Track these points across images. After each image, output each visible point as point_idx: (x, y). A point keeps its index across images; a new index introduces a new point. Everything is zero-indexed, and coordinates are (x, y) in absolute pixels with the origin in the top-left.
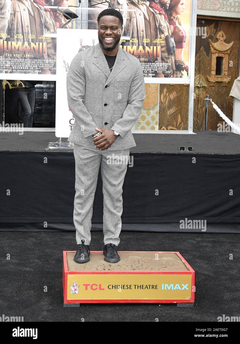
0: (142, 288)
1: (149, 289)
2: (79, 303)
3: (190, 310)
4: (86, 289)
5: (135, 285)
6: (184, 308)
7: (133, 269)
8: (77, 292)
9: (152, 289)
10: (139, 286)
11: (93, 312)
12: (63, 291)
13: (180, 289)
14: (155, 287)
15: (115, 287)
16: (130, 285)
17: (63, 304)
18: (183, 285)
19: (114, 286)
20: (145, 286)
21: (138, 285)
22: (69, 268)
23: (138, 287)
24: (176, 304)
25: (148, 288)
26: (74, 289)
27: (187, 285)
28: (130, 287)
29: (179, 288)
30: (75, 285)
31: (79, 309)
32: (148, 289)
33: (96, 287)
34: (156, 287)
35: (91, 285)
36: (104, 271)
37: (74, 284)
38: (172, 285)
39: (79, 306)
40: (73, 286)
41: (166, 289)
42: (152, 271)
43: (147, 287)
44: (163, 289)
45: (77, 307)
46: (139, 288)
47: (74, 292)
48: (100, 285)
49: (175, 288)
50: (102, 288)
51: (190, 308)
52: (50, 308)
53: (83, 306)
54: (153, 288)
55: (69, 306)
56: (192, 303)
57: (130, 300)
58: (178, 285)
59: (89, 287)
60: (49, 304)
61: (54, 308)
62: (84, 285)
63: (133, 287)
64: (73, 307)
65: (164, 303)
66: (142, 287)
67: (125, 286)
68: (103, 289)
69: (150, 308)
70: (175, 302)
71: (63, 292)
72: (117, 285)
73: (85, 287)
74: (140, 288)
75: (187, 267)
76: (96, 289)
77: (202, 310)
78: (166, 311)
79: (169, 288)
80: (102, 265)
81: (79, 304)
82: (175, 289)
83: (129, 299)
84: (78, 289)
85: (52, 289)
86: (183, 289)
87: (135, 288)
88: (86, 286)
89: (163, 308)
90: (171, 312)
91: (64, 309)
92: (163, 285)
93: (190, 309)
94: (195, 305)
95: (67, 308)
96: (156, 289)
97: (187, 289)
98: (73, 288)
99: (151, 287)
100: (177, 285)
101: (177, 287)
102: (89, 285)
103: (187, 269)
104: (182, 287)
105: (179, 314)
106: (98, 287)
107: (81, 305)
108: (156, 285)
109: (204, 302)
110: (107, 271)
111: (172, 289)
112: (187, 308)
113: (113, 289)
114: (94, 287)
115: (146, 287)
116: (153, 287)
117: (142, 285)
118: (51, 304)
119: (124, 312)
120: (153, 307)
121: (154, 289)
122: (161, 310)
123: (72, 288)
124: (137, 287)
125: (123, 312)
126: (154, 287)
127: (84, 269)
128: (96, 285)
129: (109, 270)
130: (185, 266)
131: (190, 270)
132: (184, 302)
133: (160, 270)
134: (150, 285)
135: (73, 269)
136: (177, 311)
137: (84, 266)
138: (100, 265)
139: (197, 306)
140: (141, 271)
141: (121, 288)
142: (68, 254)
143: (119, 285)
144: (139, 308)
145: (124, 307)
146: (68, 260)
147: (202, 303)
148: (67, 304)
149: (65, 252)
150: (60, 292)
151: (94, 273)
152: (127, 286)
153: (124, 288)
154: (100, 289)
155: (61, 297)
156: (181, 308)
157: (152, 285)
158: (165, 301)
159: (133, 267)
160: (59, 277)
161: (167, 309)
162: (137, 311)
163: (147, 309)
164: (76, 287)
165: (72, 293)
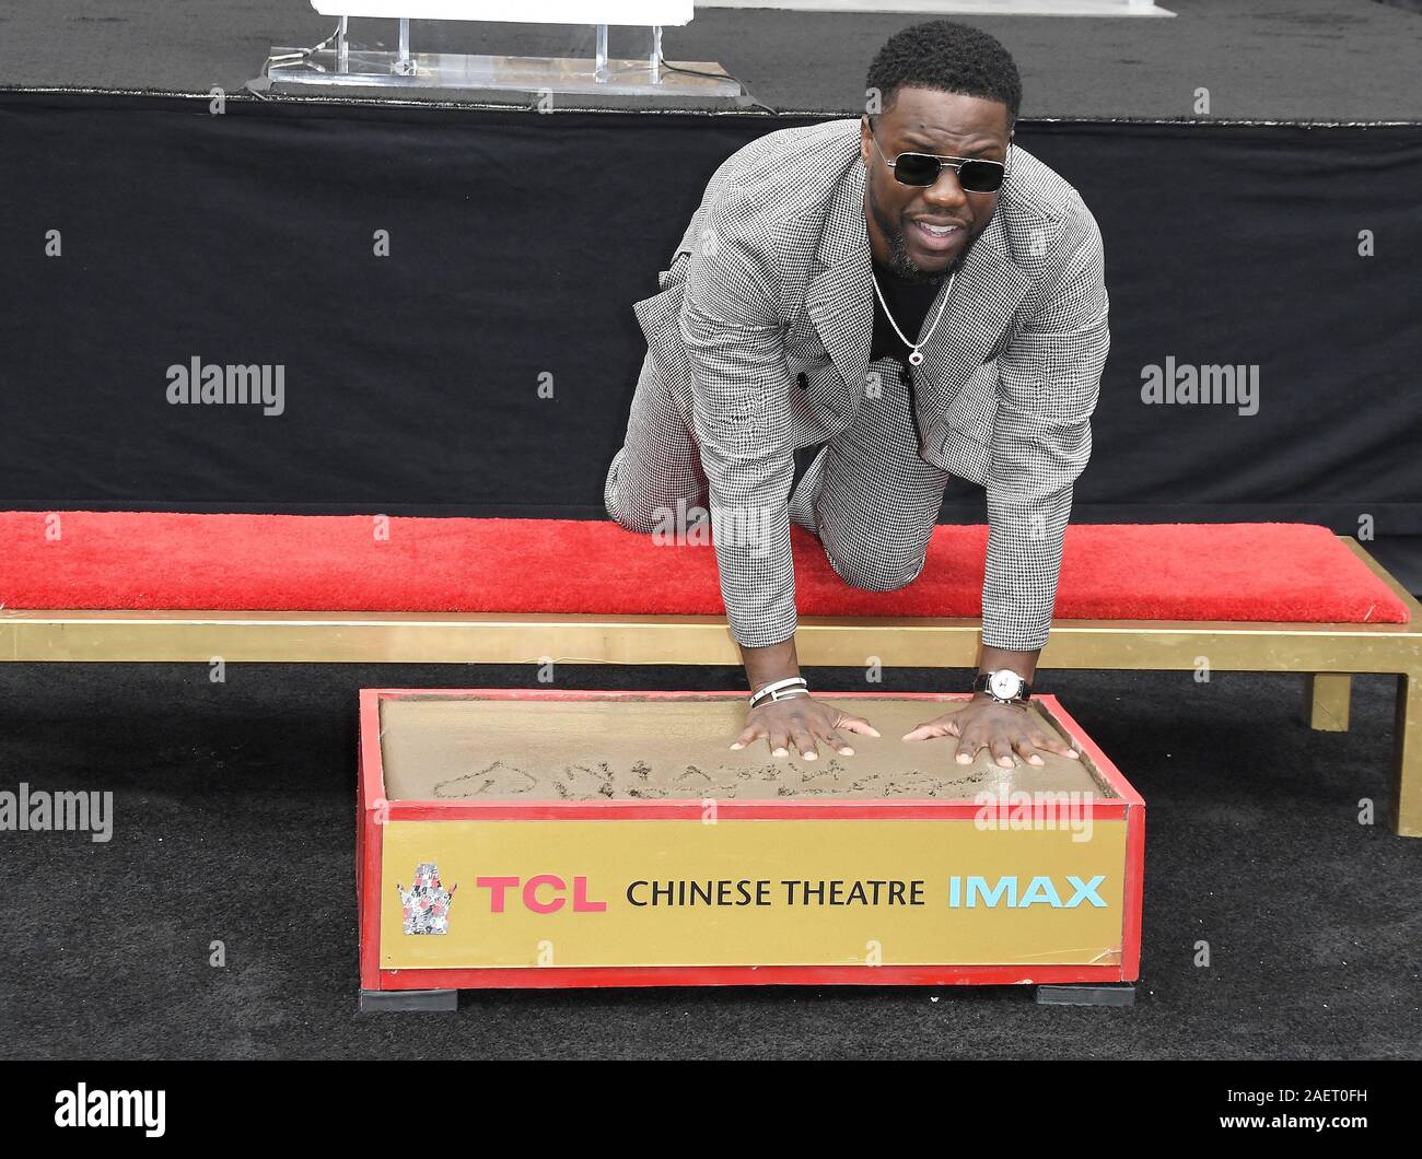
0: (832, 902)
1: (876, 902)
2: (452, 986)
3: (1110, 1025)
4: (498, 905)
5: (791, 884)
6: (1079, 1011)
7: (781, 792)
8: (439, 923)
9: (891, 902)
10: (814, 886)
11: (538, 1037)
12: (356, 924)
13: (1056, 902)
14: (906, 895)
15: (670, 892)
16: (759, 884)
17: (358, 997)
18: (1075, 880)
19: (663, 887)
20: (846, 889)
21: (807, 884)
22: (390, 782)
23: (807, 892)
24: (1029, 993)
25: (869, 896)
26: (423, 904)
27: (1097, 880)
28: (760, 892)
29: (1053, 898)
30: (429, 884)
31: (456, 1021)
32: (865, 902)
33: (559, 894)
34: (914, 892)
35: (523, 882)
36: (603, 802)
37: (425, 877)
38: (1010, 881)
39: (454, 1009)
40: (417, 888)
41: (971, 902)
42: (893, 801)
43: (862, 896)
44: (955, 901)
45: (438, 1014)
46: (814, 898)
47: (421, 925)
48: (580, 883)
49: (1030, 896)
50: (590, 898)
51: (1115, 1014)
52: (277, 1018)
53: (476, 1008)
54: (895, 897)
55: (392, 1007)
56: (1125, 984)
57: (759, 968)
58: (1046, 881)
59: (513, 896)
60: (273, 998)
61: (302, 1016)
62: (482, 882)
63: (777, 893)
64: (418, 1015)
65: (958, 983)
66: (833, 892)
67: (732, 888)
68: (601, 907)
69: (875, 1016)
70: (1028, 982)
71: (357, 931)
72: (682, 884)
73: (487, 892)
74: (821, 902)
75: (1103, 775)
76: (558, 904)
77: (1185, 1023)
78: (973, 1031)
79: (991, 899)
80: (595, 768)
81: (455, 997)
82: (1025, 903)
83: (756, 963)
84: (447, 908)
85: (292, 914)
86: (1074, 902)
87: (790, 902)
88: (497, 887)
89: (953, 1014)
90: (999, 1038)
91: (363, 1022)
92: (955, 881)
93: (1113, 1017)
94: (1142, 996)
95: (380, 1017)
96: (913, 902)
97: (1098, 901)
98: (415, 900)
99: (884, 891)
100: (1037, 881)
101: (1041, 890)
102: (514, 882)
103: (1102, 787)
104: (1066, 891)
105: (1049, 1046)
106: (568, 895)
107: (467, 997)
108: (914, 884)
109: (1196, 981)
110: (622, 799)
111: (1012, 902)
112: (1094, 1011)
113: (655, 903)
114: (545, 894)
115: (857, 893)
116: (899, 894)
117: (833, 884)
118: (281, 998)
119: (724, 1036)
120: (898, 1006)
121: (903, 902)
122: (939, 1025)
123: (409, 900)
124: (799, 891)
125: (717, 1040)
126: (904, 893)
127: (481, 790)
128: (558, 884)
129: (633, 793)
130: (1092, 773)
131: (1115, 795)
132: (1082, 978)
133: (936, 792)
134: (876, 884)
135: (415, 792)
136: (1035, 1031)
137: (488, 776)
138: (581, 768)
139: (1152, 1004)
140: (826, 800)
141: (708, 901)
142: (391, 708)
143: (693, 884)
144: (810, 1017)
145: (724, 1010)
146: (389, 743)
147: (1184, 983)
148: (381, 993)
149: (368, 698)
150: (336, 926)
151: (541, 813)
152: (744, 886)
153: (720, 902)
154: (581, 905)
155: (347, 955)
156: (1060, 1015)
157: (892, 884)
158: (964, 976)
159: (778, 777)
160: (336, 842)
161: (975, 1021)
162: (798, 1032)
163: (857, 1020)
164: (436, 896)
165: (410, 932)
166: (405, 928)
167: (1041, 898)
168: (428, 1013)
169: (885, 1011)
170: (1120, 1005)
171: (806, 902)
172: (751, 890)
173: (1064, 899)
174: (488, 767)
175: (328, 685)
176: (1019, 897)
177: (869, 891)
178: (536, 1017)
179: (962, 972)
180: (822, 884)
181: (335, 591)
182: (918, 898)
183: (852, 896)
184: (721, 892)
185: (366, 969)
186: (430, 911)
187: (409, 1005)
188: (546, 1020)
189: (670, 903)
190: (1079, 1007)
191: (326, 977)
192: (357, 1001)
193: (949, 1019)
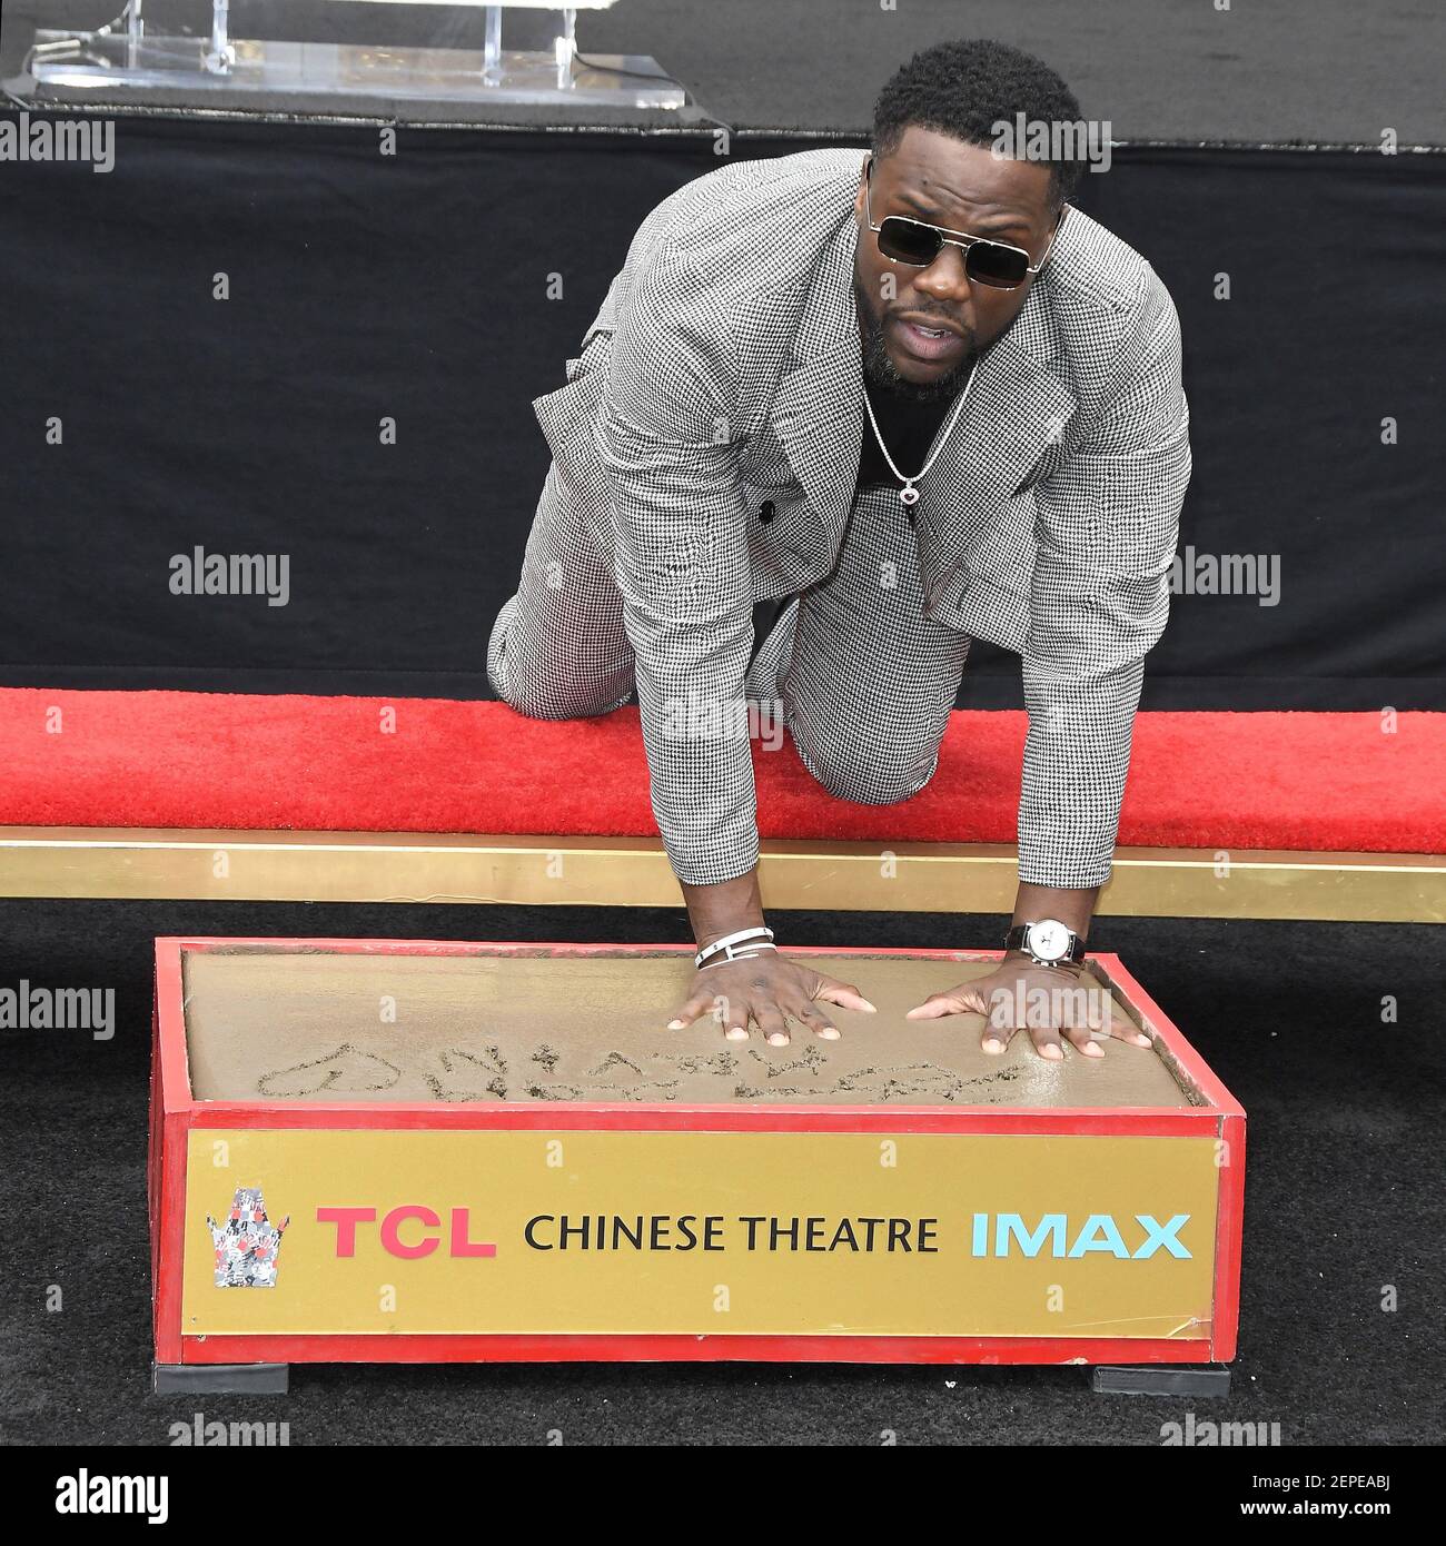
0: (810, 1247)
1: (870, 1248)
2: (282, 1359)
4: (345, 1248)
5: (752, 1222)
7: (739, 1092)
8: (264, 1271)
9: (891, 1248)
10: (784, 1225)
12: (148, 1268)
13: (1121, 1251)
14: (912, 1239)
15: (585, 1231)
16: (709, 1221)
17: (150, 1372)
18: (1147, 1221)
19: (575, 1223)
20: (829, 1229)
21: (774, 1221)
22: (198, 1074)
23: (775, 1232)
24: (1083, 1376)
25: (861, 1239)
26: (242, 1246)
27: (1179, 1221)
28: (709, 1232)
29: (1115, 1244)
30: (251, 1218)
31: (286, 1408)
32: (855, 1248)
33: (431, 1233)
34: (923, 1235)
35: (381, 1216)
36: (492, 1104)
37: (246, 1208)
38: (1056, 1221)
39: (284, 1391)
40: (234, 1223)
41: (1002, 1249)
42: (896, 1107)
43: (851, 1239)
44: (979, 1249)
45: (261, 1398)
46: (784, 1241)
47: (239, 1273)
48: (460, 1218)
49: (1085, 1242)
50: (475, 1238)
51: (1203, 1408)
52: (39, 1403)
53: (314, 1390)
54: (897, 1241)
55: (198, 1388)
56: (1216, 1367)
57: (707, 1338)
58: (1106, 1221)
59: (368, 1234)
60: (32, 1374)
61: (73, 1400)
62: (324, 1215)
63: (733, 1234)
64: (234, 1399)
65: (983, 1362)
66: (811, 1233)
67: (671, 1225)
68: (488, 1251)
69: (868, 1407)
70: (1081, 1361)
72: (602, 1220)
73: (331, 1229)
74: (794, 1247)
75: (1187, 1073)
76: (429, 1246)
77: (1301, 1424)
78: (1004, 1431)
79: (1031, 1246)
80: (481, 1055)
81: (285, 1374)
82: (1078, 1251)
83: (702, 1331)
84: (275, 1250)
86: (1146, 1250)
87: (752, 1247)
88: (345, 1222)
89: (976, 1406)
90: (1040, 1441)
91: (158, 1409)
92: (981, 1220)
93: (1199, 1413)
94: (1239, 1383)
96: (922, 1248)
97: (1180, 1251)
98: (232, 1239)
99: (881, 1232)
100: (1095, 1221)
101: (1101, 1234)
102: (369, 1215)
103: (1185, 1088)
104: (1135, 1236)
106: (444, 1233)
107: (301, 1375)
108: (923, 1223)
109: (1315, 1362)
110: (519, 1101)
111: (1059, 1251)
113: (563, 1246)
114: (411, 1233)
115: (844, 1235)
116: (902, 1237)
117: (811, 1222)
118: (44, 1373)
120: (899, 1393)
121: (908, 1248)
123: (223, 1240)
124: (763, 1231)
126: (910, 1235)
127: (324, 1085)
128: (430, 1219)
129: (535, 1092)
130: (1170, 1067)
131: (1203, 1103)
132: (1155, 1358)
133: (955, 1094)
134: (871, 1223)
135: (230, 1089)
136: (1090, 1432)
137: (333, 1065)
138: (462, 1054)
139: (1254, 1395)
140: (801, 1104)
141: (637, 1243)
142: (197, 963)
143: (617, 1220)
144: (777, 1408)
145: (658, 1397)
146: (197, 1016)
147: (1299, 1366)
148: (184, 1368)
149: (167, 949)
150: (121, 1270)
151: (407, 1120)
152: (688, 1224)
153: (654, 1246)
154: (461, 1248)
155: (136, 1311)
156: (1127, 1409)
157: (893, 1222)
158: (991, 1353)
159: (734, 1070)
160: (120, 1148)
161: (1007, 1417)
162: (761, 1430)
163: (844, 1413)
164: (261, 1233)
165: (223, 1283)
166: (218, 1278)
167: (1100, 1245)
168: (245, 1397)
169: (881, 1401)
170: (1209, 1395)
171: (773, 1247)
172: (698, 1229)
173: (1131, 1248)
174: (334, 1049)
175: (109, 922)
176: (1069, 1244)
177: (860, 1233)
178: (396, 1403)
179: (990, 1346)
180: (795, 1221)
181: (123, 799)
182: (929, 1243)
183: (837, 1239)
184: (655, 1232)
185: (162, 1335)
186: (252, 1255)
187: (222, 1385)
188: (411, 1408)
189: (585, 1246)
190: (1151, 1398)
191: (106, 1344)
192: (149, 1379)
193: (972, 1414)
